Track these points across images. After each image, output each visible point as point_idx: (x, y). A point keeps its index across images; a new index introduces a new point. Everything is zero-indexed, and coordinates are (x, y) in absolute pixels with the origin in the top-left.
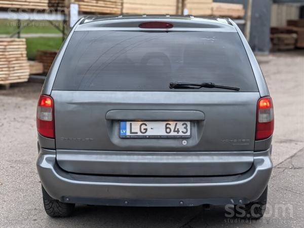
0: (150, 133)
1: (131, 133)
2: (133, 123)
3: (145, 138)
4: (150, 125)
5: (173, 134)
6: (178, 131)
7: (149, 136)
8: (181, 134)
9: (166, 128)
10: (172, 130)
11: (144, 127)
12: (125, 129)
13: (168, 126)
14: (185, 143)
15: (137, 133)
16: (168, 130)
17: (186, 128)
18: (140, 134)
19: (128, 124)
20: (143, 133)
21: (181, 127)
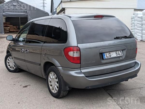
0: (112, 56)
1: (107, 57)
2: (106, 53)
3: (111, 58)
4: (111, 53)
5: (118, 55)
6: (119, 54)
7: (112, 57)
8: (120, 55)
9: (116, 54)
10: (118, 54)
11: (110, 54)
12: (105, 56)
13: (116, 53)
14: (121, 58)
15: (108, 57)
17: (121, 53)
18: (109, 57)
19: (105, 54)
20: (110, 56)
21: (120, 53)
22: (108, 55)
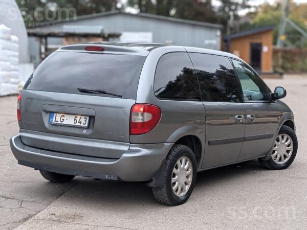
0: (64, 122)
1: (55, 121)
2: (57, 114)
3: (61, 125)
4: (66, 117)
5: (78, 124)
6: (81, 123)
7: (64, 124)
8: (82, 125)
9: (75, 120)
10: (78, 121)
11: (63, 118)
12: (53, 118)
13: (76, 118)
14: (85, 131)
16: (75, 121)
17: (86, 121)
18: (59, 122)
19: (55, 114)
20: (62, 120)
21: (83, 120)
22: (58, 119)
